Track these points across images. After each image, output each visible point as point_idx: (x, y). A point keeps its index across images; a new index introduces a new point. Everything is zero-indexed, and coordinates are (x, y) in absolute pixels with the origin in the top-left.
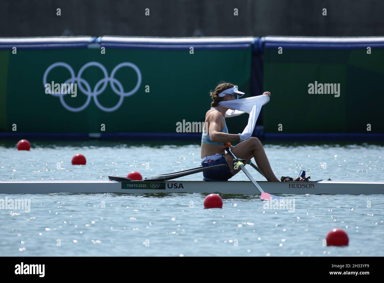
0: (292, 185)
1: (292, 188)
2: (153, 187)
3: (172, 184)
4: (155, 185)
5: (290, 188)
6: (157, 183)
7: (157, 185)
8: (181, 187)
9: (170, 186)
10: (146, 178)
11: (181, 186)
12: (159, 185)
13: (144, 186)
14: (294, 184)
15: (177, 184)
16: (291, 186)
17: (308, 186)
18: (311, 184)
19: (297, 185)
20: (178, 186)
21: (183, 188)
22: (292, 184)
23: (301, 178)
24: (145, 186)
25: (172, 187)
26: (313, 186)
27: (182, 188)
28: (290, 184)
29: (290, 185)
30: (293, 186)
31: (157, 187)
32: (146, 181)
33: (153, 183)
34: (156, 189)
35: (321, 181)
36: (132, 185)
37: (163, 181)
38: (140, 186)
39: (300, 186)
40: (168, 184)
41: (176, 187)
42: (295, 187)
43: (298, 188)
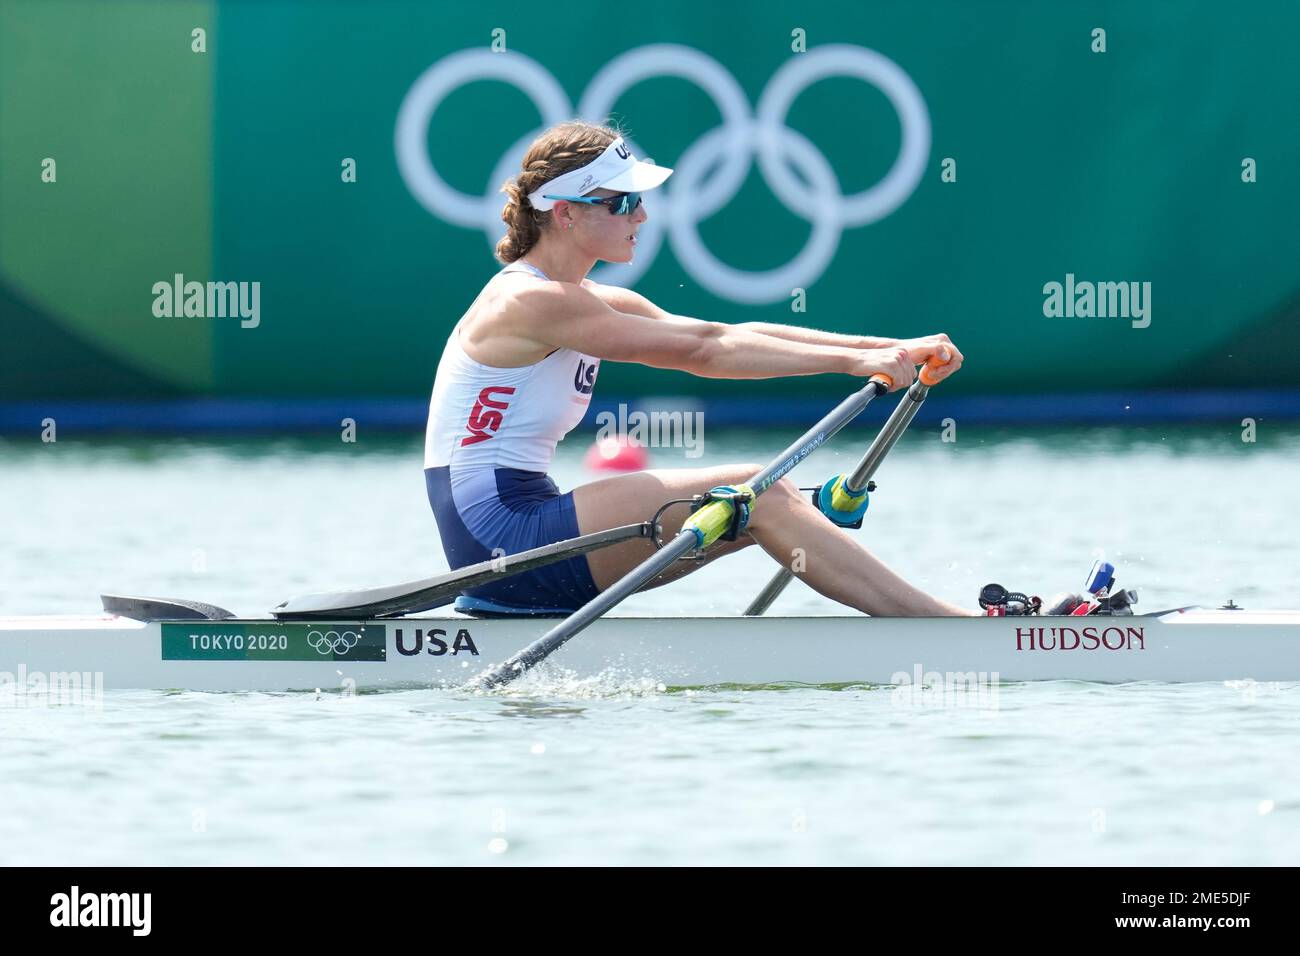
0: (1032, 635)
1: (1032, 648)
2: (324, 647)
3: (419, 633)
4: (333, 638)
5: (1019, 648)
6: (341, 629)
7: (341, 639)
8: (464, 648)
9: (409, 643)
10: (283, 606)
11: (464, 643)
12: (350, 639)
13: (277, 644)
14: (1041, 630)
15: (444, 633)
16: (1026, 641)
17: (1113, 639)
18: (1130, 630)
19: (1058, 632)
20: (449, 640)
21: (474, 650)
22: (1032, 630)
24: (282, 642)
25: (415, 652)
26: (1141, 638)
27: (469, 652)
28: (1019, 630)
29: (1019, 635)
30: (1036, 639)
31: (341, 648)
32: (282, 617)
33: (324, 629)
34: (337, 658)
35: (1181, 611)
36: (216, 642)
37: (372, 618)
38: (256, 644)
39: (1070, 640)
40: (399, 633)
41: (437, 648)
42: (1047, 643)
43: (1063, 647)
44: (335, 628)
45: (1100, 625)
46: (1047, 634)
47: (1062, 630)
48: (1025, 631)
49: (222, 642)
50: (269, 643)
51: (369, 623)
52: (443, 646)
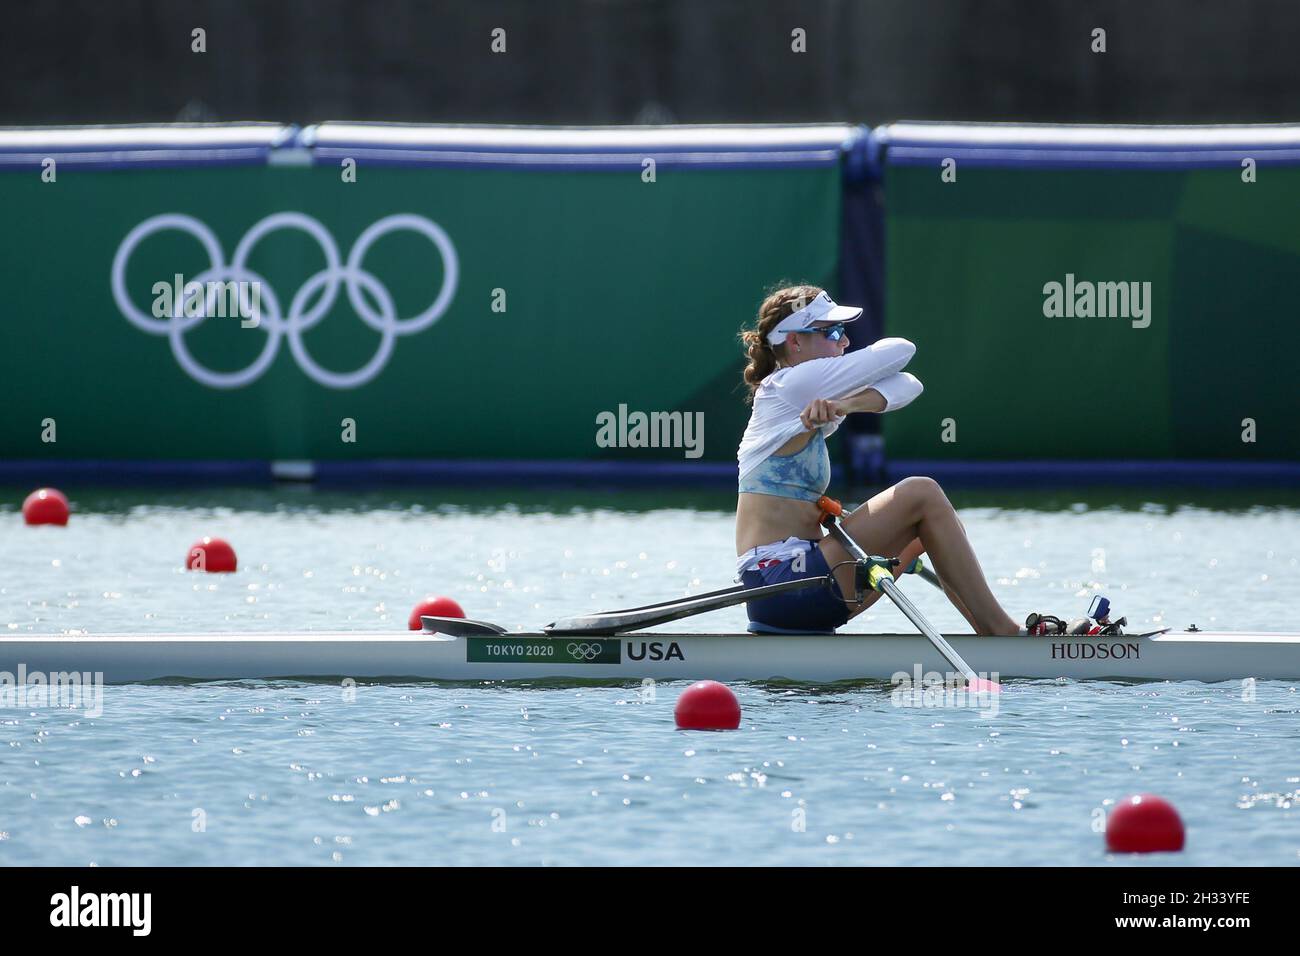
0: (1063, 649)
1: (1063, 657)
2: (579, 654)
4: (585, 648)
5: (1054, 657)
6: (590, 642)
7: (590, 649)
8: (674, 655)
9: (637, 652)
10: (552, 625)
11: (674, 652)
12: (597, 648)
13: (546, 652)
14: (1069, 646)
15: (661, 645)
16: (1058, 653)
17: (1118, 651)
18: (1130, 645)
19: (1080, 647)
20: (665, 650)
21: (682, 658)
22: (1063, 645)
23: (1095, 624)
24: (550, 651)
25: (643, 655)
26: (1137, 651)
27: (677, 658)
28: (1054, 645)
29: (1054, 648)
30: (1066, 651)
31: (590, 655)
32: (551, 633)
33: (578, 642)
34: (587, 661)
35: (1163, 632)
36: (504, 650)
37: (613, 635)
38: (532, 652)
39: (1088, 652)
40: (630, 645)
41: (657, 656)
42: (1073, 654)
43: (1083, 657)
44: (586, 641)
45: (1110, 642)
46: (1073, 649)
47: (1083, 645)
48: (1058, 646)
49: (509, 650)
50: (541, 651)
51: (610, 638)
52: (661, 655)
